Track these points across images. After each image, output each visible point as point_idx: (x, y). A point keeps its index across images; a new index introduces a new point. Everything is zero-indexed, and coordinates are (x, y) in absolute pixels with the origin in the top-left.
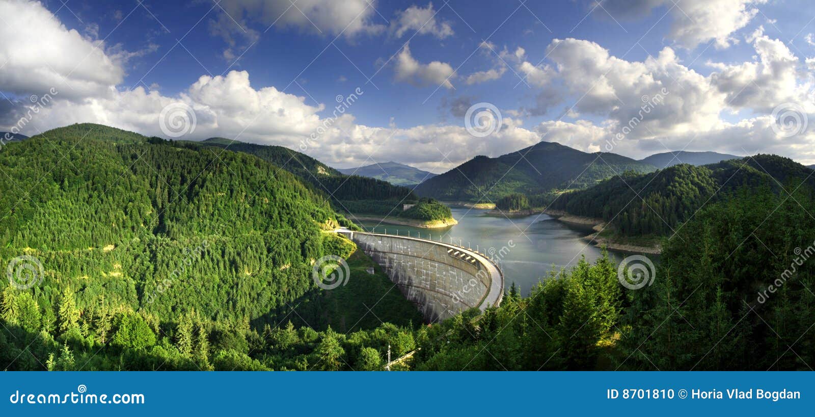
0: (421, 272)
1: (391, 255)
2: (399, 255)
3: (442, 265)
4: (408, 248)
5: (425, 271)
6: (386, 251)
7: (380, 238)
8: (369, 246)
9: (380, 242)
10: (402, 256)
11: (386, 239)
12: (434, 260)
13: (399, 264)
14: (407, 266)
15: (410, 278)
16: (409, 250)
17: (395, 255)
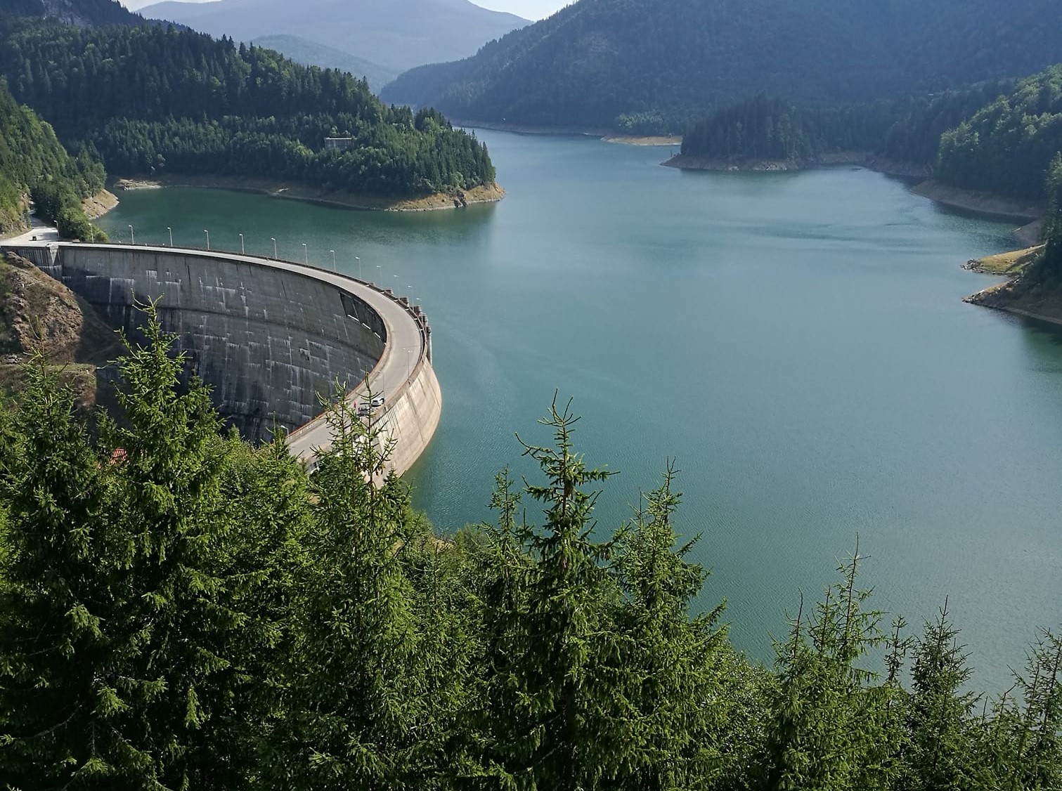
0: (287, 371)
1: (191, 317)
2: (217, 317)
3: (341, 351)
4: (239, 293)
5: (297, 369)
6: (172, 304)
7: (152, 258)
8: (119, 288)
9: (153, 274)
10: (224, 319)
11: (169, 261)
12: (319, 334)
13: (218, 345)
14: (243, 352)
15: (257, 392)
16: (243, 298)
17: (205, 317)
